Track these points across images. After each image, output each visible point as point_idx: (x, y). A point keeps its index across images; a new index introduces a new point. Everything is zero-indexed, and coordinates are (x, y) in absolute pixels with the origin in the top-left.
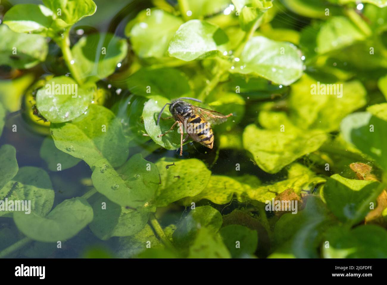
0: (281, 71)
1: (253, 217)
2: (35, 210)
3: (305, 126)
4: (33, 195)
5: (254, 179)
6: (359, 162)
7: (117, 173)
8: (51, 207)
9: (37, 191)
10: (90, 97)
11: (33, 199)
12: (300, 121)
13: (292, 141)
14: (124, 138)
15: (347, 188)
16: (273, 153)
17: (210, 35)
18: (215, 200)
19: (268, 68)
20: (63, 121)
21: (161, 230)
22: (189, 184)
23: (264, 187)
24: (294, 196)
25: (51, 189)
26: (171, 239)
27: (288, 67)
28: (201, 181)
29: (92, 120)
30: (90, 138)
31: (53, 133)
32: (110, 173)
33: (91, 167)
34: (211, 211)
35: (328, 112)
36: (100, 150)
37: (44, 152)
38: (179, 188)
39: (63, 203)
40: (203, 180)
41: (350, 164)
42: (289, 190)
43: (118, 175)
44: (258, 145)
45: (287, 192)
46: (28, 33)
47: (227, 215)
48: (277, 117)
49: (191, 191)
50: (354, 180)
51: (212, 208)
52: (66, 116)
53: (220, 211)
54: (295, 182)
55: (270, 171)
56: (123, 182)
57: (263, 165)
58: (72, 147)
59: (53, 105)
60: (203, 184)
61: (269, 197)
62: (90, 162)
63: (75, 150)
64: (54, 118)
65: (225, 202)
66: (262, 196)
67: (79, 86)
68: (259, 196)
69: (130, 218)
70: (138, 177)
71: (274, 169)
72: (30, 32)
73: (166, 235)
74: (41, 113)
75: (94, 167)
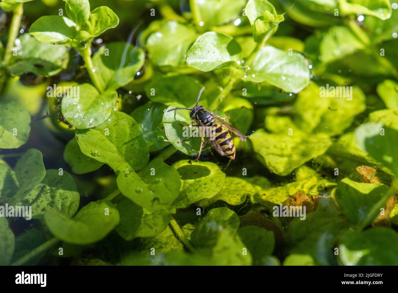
0: (290, 80)
1: (268, 218)
2: (61, 211)
3: (309, 130)
4: (59, 197)
5: (264, 180)
6: (364, 166)
7: (139, 177)
8: (77, 209)
9: (63, 193)
10: (113, 104)
11: (59, 200)
12: (304, 125)
13: (298, 144)
14: (145, 142)
15: (356, 192)
16: (282, 156)
17: (224, 46)
18: (230, 201)
19: (278, 76)
20: (88, 127)
21: (179, 230)
22: (206, 186)
23: (274, 189)
24: (305, 198)
25: (76, 192)
26: (189, 238)
27: (297, 75)
28: (217, 183)
29: (114, 126)
30: (113, 143)
31: (78, 138)
32: (133, 177)
33: (115, 171)
34: (228, 212)
35: (330, 116)
36: (122, 155)
37: (67, 155)
38: (196, 190)
39: (88, 205)
40: (218, 182)
41: (357, 167)
42: (300, 192)
43: (140, 178)
44: (268, 148)
45: (298, 193)
46: (54, 44)
47: (242, 216)
48: (282, 122)
49: (208, 193)
50: (362, 183)
51: (229, 210)
52: (91, 122)
53: (236, 212)
54: (304, 184)
55: (280, 173)
56: (146, 185)
57: (274, 167)
58: (96, 152)
59: (78, 112)
60: (218, 186)
61: (281, 198)
62: (114, 166)
63: (99, 154)
64: (79, 124)
65: (239, 203)
66: (273, 197)
67: (100, 93)
68: (271, 197)
69: (152, 219)
70: (160, 180)
71: (284, 172)
72: (56, 43)
73: (184, 234)
74: (67, 119)
75: (119, 171)
